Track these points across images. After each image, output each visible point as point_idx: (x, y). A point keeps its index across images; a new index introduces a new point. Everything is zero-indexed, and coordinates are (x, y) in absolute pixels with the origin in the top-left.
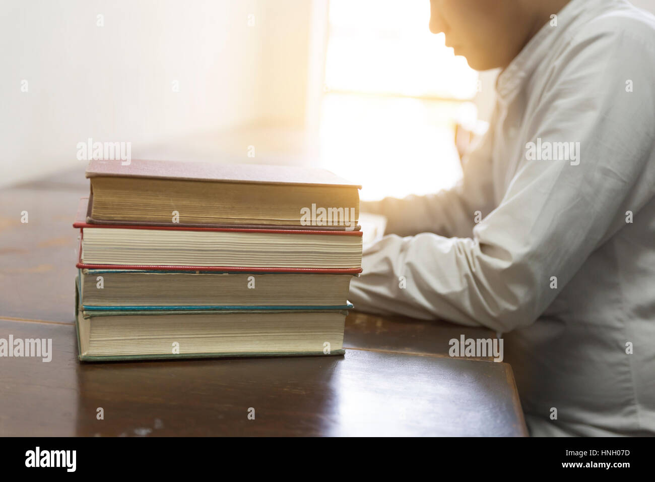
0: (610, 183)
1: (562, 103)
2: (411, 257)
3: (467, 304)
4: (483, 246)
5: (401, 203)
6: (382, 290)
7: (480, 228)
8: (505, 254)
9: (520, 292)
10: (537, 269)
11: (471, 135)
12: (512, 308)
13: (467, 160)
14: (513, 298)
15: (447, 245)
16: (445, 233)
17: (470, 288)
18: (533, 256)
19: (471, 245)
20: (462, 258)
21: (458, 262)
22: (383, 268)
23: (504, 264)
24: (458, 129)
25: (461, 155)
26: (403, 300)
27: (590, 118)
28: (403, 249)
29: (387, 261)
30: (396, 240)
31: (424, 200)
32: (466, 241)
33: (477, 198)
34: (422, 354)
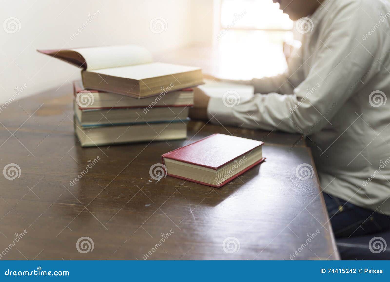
0: (356, 69)
1: (334, 34)
2: (266, 103)
3: (291, 123)
4: (299, 98)
5: (260, 81)
6: (254, 118)
7: (297, 90)
8: (307, 101)
9: (314, 118)
10: (322, 108)
11: (291, 47)
12: (310, 124)
13: (290, 61)
14: (311, 120)
15: (282, 98)
16: (281, 93)
17: (292, 117)
18: (320, 102)
19: (293, 98)
20: (289, 103)
21: (287, 105)
22: (254, 108)
23: (307, 106)
24: (284, 44)
25: (287, 58)
26: (263, 122)
27: (346, 40)
28: (263, 100)
29: (256, 105)
30: (260, 96)
31: (271, 79)
32: (290, 96)
33: (295, 78)
34: (272, 145)
